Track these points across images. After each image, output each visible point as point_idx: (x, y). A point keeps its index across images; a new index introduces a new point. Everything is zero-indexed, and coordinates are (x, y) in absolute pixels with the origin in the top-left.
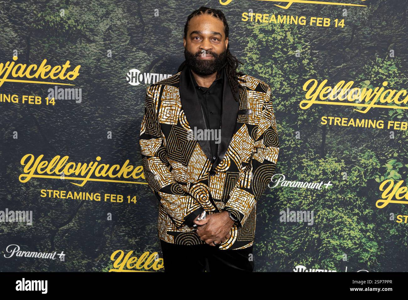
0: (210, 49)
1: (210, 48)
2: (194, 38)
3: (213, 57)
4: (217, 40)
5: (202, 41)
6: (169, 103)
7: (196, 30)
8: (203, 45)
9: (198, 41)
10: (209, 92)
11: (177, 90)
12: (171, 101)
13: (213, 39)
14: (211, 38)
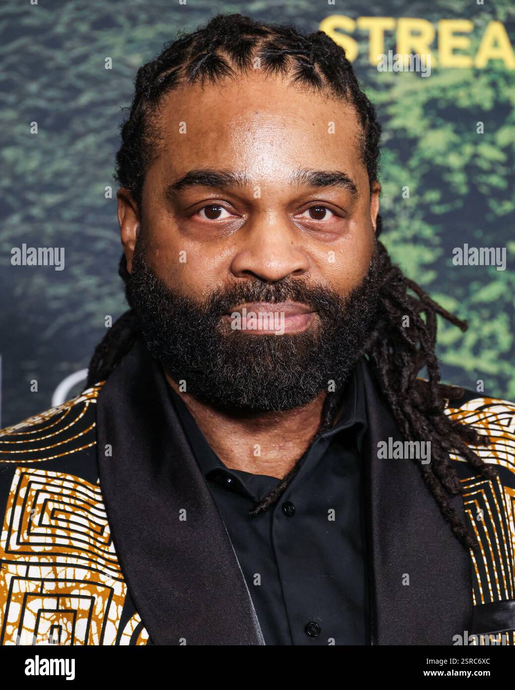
0: (299, 271)
1: (297, 265)
2: (197, 212)
3: (315, 317)
4: (329, 214)
5: (248, 227)
6: (46, 572)
7: (206, 165)
8: (254, 251)
9: (219, 227)
10: (288, 504)
11: (90, 492)
12: (60, 560)
13: (307, 214)
14: (293, 206)
